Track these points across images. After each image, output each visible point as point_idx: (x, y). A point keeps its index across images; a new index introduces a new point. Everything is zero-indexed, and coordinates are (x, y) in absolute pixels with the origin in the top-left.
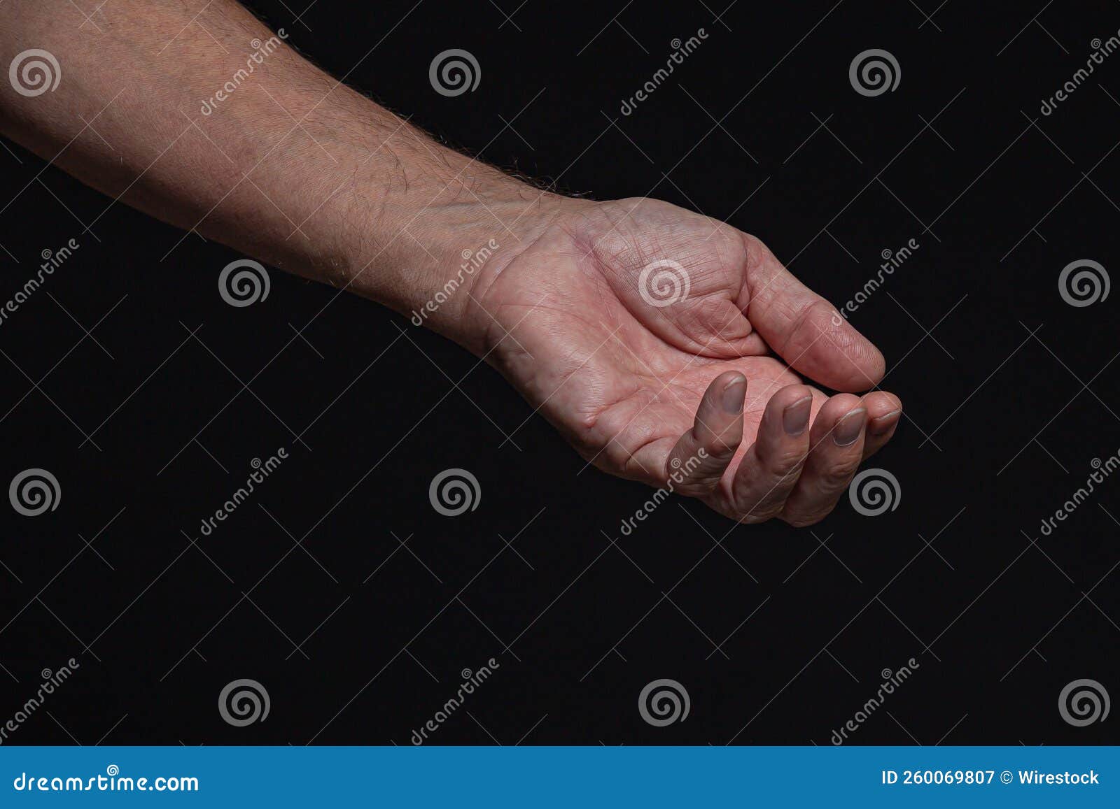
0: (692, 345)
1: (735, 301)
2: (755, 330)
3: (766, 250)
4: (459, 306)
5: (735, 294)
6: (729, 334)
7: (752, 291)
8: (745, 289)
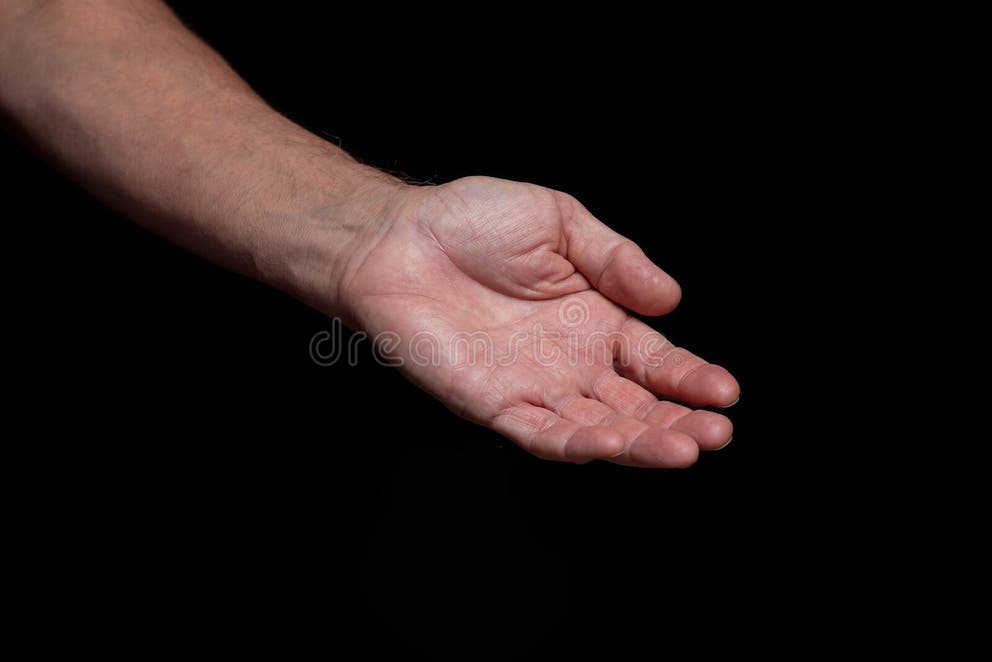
0: (529, 292)
1: (557, 251)
2: (577, 270)
3: (576, 203)
4: (332, 296)
5: (555, 247)
6: (556, 278)
7: (568, 241)
8: (563, 240)
